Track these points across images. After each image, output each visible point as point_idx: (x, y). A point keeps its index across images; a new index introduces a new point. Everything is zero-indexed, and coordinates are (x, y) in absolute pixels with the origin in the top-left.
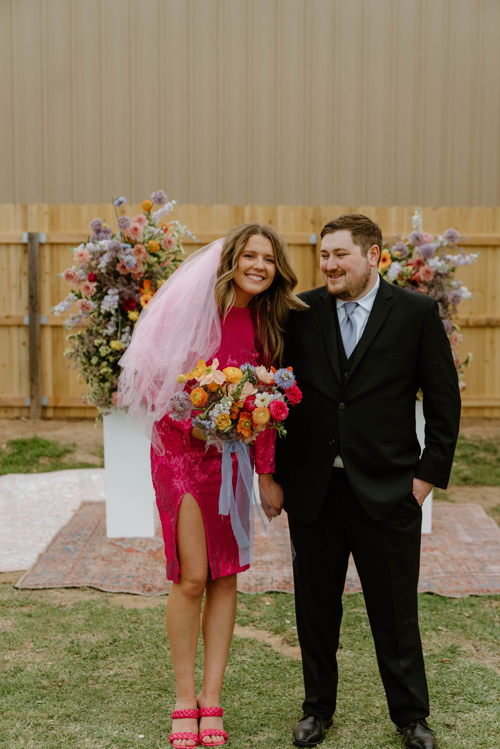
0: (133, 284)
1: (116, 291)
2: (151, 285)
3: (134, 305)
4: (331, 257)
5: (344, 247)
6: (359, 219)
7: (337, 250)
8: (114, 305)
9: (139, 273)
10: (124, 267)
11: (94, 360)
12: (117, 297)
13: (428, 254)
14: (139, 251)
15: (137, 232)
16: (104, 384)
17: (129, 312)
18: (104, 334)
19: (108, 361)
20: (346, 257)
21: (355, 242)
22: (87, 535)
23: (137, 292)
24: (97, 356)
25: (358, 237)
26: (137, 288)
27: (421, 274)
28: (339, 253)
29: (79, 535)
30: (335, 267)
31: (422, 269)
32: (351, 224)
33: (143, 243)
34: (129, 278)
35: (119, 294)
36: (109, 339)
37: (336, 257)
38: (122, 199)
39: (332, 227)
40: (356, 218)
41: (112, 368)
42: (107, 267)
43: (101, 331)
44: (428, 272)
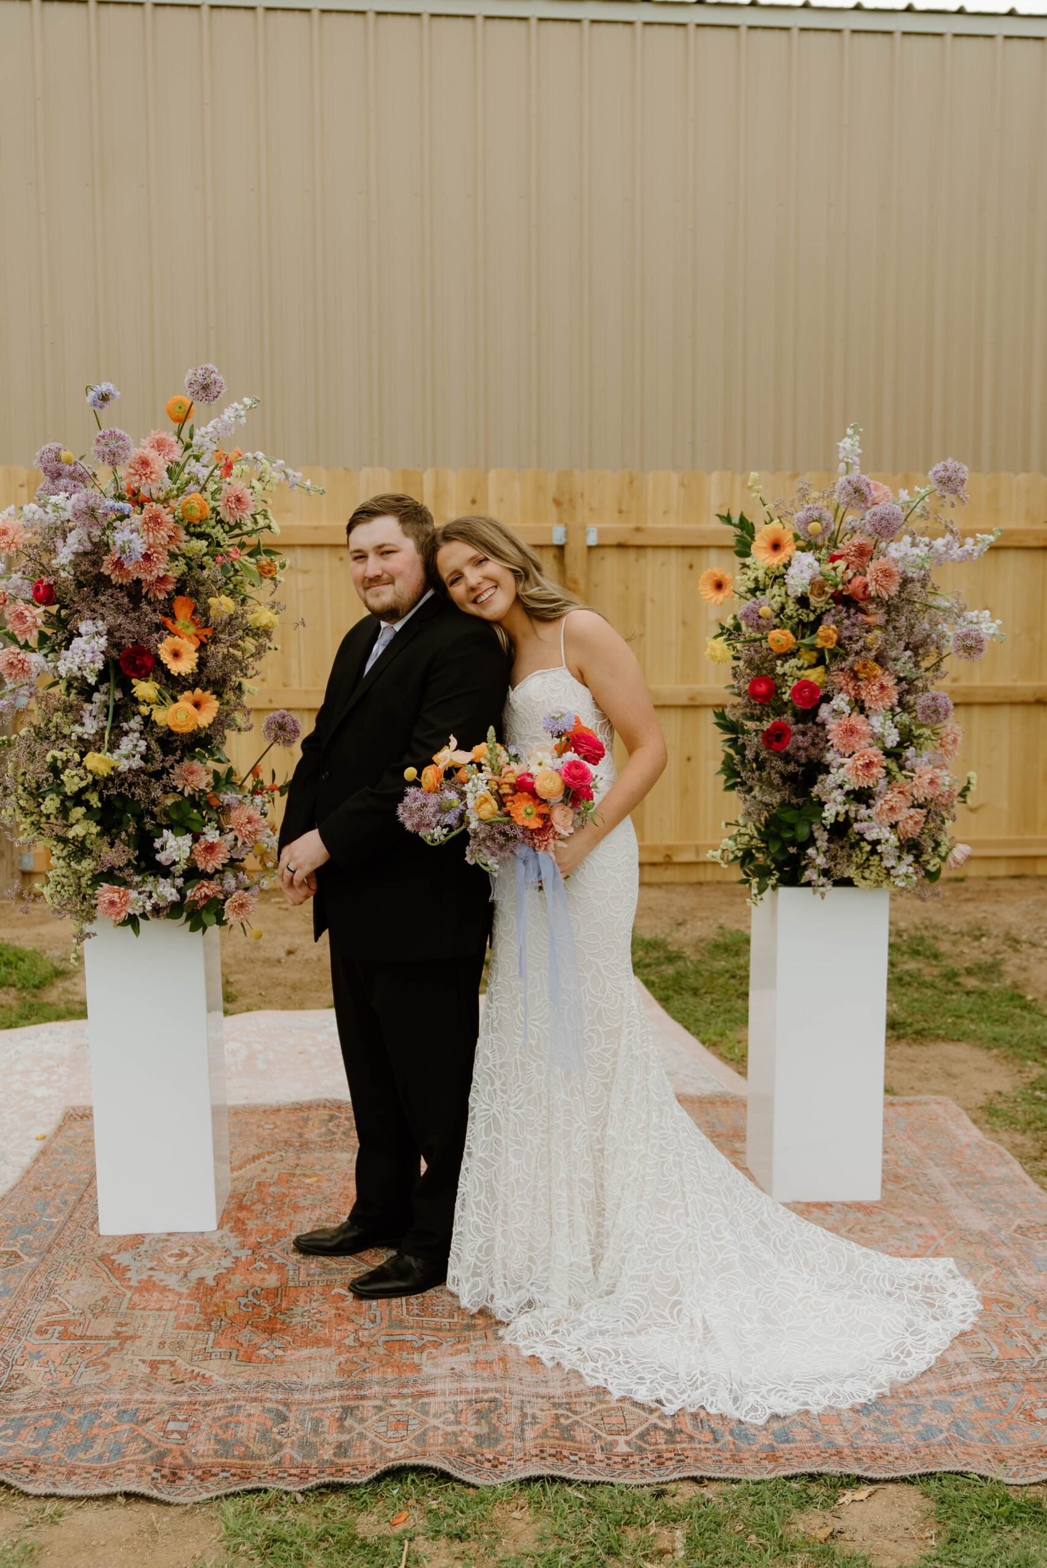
0: (145, 607)
1: (102, 626)
2: (195, 612)
3: (149, 663)
4: (372, 557)
5: (391, 541)
6: (403, 499)
7: (380, 547)
8: (93, 662)
9: (161, 580)
10: (119, 564)
11: (50, 804)
12: (103, 641)
13: (886, 528)
14: (155, 519)
15: (148, 471)
16: (79, 862)
17: (134, 681)
18: (74, 737)
19: (87, 804)
20: (394, 556)
21: (406, 534)
22: (51, 1227)
23: (159, 627)
24: (58, 794)
25: (409, 525)
26: (158, 618)
27: (871, 578)
28: (384, 551)
29: (31, 1229)
30: (379, 572)
31: (872, 567)
32: (394, 507)
33: (165, 501)
34: (135, 592)
35: (110, 633)
36: (85, 746)
37: (378, 557)
38: (104, 387)
39: (364, 515)
40: (399, 499)
41: (98, 823)
42: (75, 565)
43: (66, 731)
44: (887, 574)
